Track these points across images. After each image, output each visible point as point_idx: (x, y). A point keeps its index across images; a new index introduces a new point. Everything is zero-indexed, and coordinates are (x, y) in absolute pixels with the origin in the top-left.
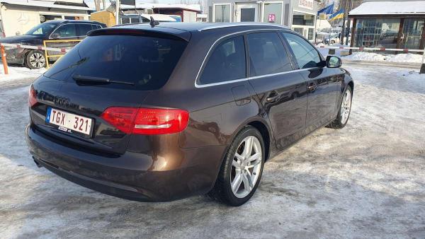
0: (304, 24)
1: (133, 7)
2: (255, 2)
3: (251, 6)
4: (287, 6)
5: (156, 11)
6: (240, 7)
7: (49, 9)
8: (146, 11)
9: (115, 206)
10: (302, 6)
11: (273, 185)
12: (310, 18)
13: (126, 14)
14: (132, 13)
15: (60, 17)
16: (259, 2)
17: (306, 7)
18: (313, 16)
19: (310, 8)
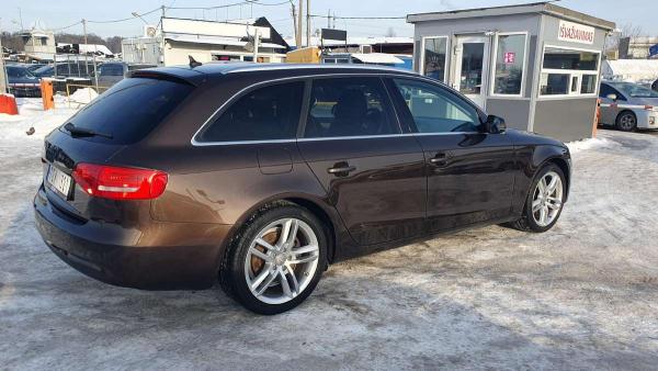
0: (574, 68)
1: (343, 43)
2: (482, 34)
3: (478, 40)
4: (534, 40)
5: (378, 48)
6: (461, 41)
7: (225, 47)
8: (361, 49)
9: (122, 296)
10: (568, 39)
11: (344, 296)
12: (590, 58)
13: (332, 53)
14: (342, 52)
15: (238, 57)
16: (488, 34)
17: (576, 40)
18: (596, 55)
19: (588, 42)
